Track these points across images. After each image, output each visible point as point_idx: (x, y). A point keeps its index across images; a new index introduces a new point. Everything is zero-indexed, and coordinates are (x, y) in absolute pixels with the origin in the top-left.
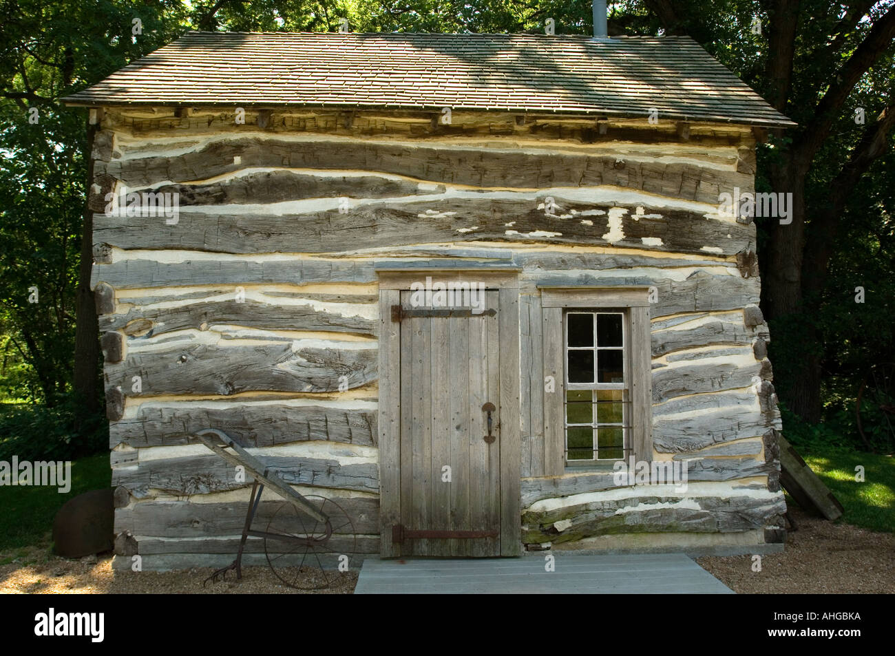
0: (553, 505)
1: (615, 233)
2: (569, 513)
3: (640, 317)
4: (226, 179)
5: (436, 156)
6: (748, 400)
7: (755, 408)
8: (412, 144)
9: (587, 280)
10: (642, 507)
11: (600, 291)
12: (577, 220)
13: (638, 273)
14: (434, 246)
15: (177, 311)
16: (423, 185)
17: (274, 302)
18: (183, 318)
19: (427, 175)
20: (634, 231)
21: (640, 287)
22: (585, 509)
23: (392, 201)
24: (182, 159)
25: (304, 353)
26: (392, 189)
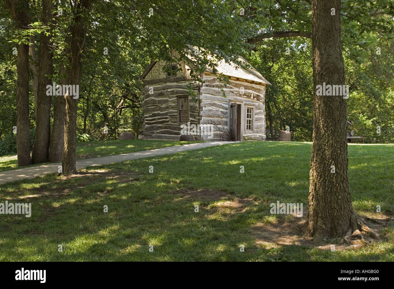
0: (245, 135)
1: (252, 98)
2: (247, 136)
3: (254, 109)
4: (214, 84)
5: (236, 84)
6: (263, 122)
7: (264, 123)
8: (234, 82)
9: (249, 104)
10: (254, 136)
11: (251, 105)
12: (249, 95)
13: (253, 103)
14: (235, 97)
15: (208, 104)
16: (235, 88)
17: (218, 103)
18: (209, 105)
19: (235, 86)
20: (254, 97)
21: (254, 105)
22: (248, 136)
23: (232, 90)
24: (210, 80)
25: (221, 111)
26: (231, 88)
